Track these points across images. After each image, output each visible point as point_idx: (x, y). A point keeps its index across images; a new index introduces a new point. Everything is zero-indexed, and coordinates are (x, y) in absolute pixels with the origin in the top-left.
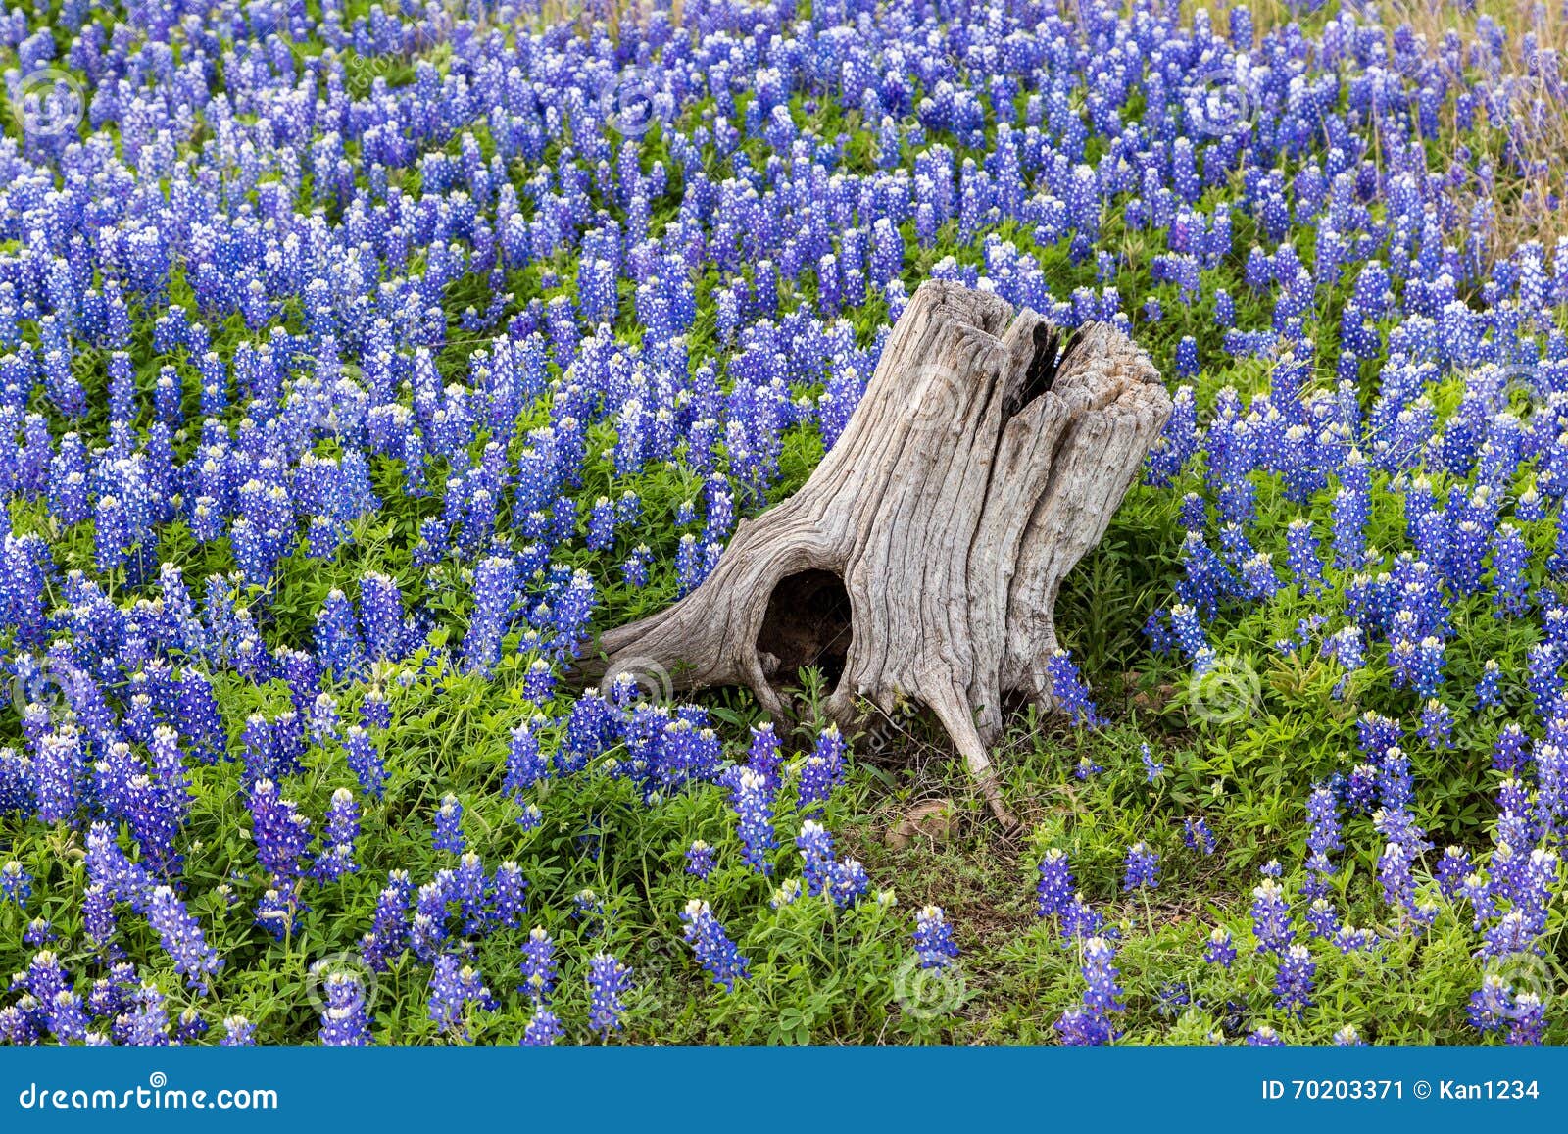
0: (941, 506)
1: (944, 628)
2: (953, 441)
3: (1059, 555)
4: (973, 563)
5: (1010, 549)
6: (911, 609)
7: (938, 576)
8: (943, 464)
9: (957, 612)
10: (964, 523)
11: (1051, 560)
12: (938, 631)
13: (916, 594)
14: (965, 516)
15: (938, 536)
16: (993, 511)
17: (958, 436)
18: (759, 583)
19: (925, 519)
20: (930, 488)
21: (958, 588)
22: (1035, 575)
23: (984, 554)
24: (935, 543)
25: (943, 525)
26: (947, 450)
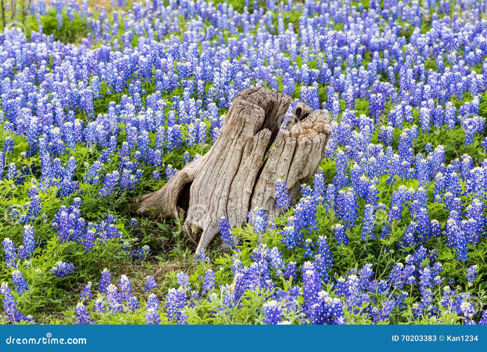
0: (225, 164)
1: (216, 207)
2: (230, 142)
3: (268, 189)
4: (232, 186)
5: (249, 184)
6: (206, 198)
7: (219, 188)
8: (227, 149)
9: (222, 202)
10: (230, 171)
11: (265, 190)
12: (213, 207)
13: (210, 193)
14: (231, 169)
15: (222, 174)
16: (241, 169)
17: (233, 140)
18: (175, 183)
19: (219, 168)
20: (222, 157)
21: (225, 194)
22: (259, 195)
23: (237, 184)
24: (221, 176)
25: (224, 171)
26: (229, 144)
